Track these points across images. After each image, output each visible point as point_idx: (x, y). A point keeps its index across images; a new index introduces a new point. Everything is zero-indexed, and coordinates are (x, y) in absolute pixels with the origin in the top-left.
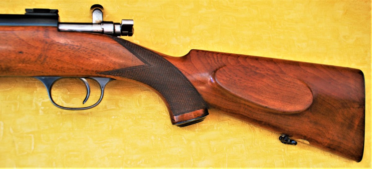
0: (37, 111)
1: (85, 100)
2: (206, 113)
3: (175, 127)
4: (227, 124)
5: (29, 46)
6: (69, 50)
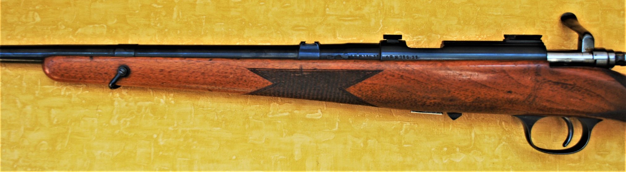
1: (565, 143)
5: (519, 85)
6: (562, 90)
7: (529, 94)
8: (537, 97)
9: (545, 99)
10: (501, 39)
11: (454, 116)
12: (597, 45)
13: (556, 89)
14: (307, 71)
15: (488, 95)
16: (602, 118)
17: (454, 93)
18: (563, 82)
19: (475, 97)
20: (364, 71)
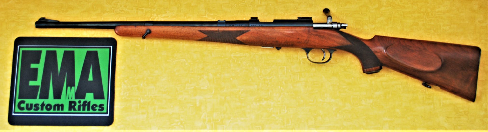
0: (300, 62)
1: (323, 59)
2: (381, 68)
3: (365, 74)
4: (393, 74)
5: (302, 36)
6: (318, 38)
7: (306, 39)
8: (309, 41)
9: (312, 41)
10: (296, 18)
11: (278, 48)
12: (334, 21)
13: (316, 37)
14: (221, 31)
15: (290, 40)
16: (336, 49)
18: (319, 34)
19: (285, 41)
20: (243, 31)
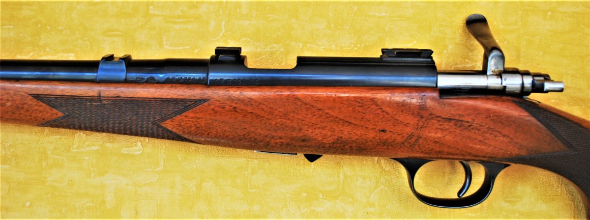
1: (462, 189)
5: (396, 122)
6: (455, 128)
7: (410, 134)
8: (421, 138)
9: (431, 140)
11: (312, 157)
13: (447, 127)
14: (107, 98)
15: (354, 134)
16: (510, 163)
17: (307, 132)
18: (457, 117)
19: (336, 137)
20: (184, 101)
